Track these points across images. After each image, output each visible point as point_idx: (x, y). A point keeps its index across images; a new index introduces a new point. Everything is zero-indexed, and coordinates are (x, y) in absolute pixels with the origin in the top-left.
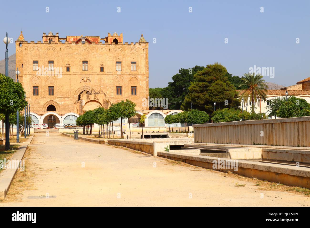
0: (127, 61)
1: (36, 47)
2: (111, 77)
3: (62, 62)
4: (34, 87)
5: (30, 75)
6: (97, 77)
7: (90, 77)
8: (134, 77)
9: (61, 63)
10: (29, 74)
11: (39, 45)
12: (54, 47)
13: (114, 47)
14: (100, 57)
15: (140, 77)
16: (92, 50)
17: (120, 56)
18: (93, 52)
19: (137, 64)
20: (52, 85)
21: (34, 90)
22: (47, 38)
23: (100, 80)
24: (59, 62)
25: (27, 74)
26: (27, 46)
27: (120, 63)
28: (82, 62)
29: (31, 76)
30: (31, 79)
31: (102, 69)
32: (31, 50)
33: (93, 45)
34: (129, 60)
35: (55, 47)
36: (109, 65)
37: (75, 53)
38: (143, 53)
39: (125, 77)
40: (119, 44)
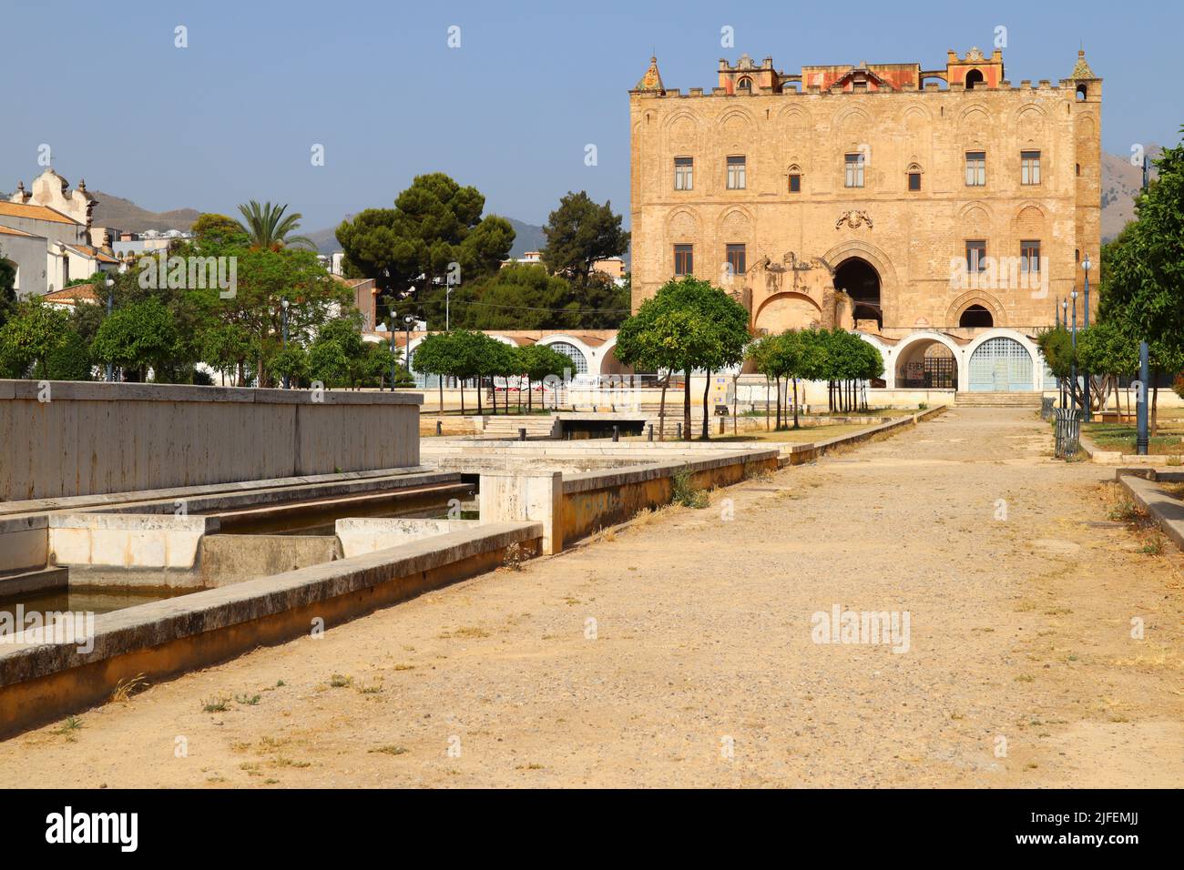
0: (1004, 150)
1: (683, 110)
2: (948, 209)
3: (775, 158)
4: (677, 247)
5: (665, 208)
6: (895, 210)
7: (872, 211)
8: (1030, 207)
9: (769, 163)
10: (661, 204)
11: (695, 102)
12: (746, 109)
13: (958, 99)
14: (908, 137)
15: (1052, 206)
16: (877, 114)
17: (979, 134)
18: (881, 122)
19: (1042, 159)
20: (737, 240)
21: (678, 257)
22: (732, 76)
23: (907, 219)
24: (762, 159)
25: (654, 204)
26: (655, 107)
27: (980, 156)
28: (843, 159)
29: (668, 209)
30: (668, 221)
31: (915, 182)
32: (667, 120)
33: (883, 96)
34: (1014, 145)
35: (749, 107)
36: (941, 162)
37: (820, 127)
38: (1066, 119)
39: (997, 206)
40: (978, 91)
